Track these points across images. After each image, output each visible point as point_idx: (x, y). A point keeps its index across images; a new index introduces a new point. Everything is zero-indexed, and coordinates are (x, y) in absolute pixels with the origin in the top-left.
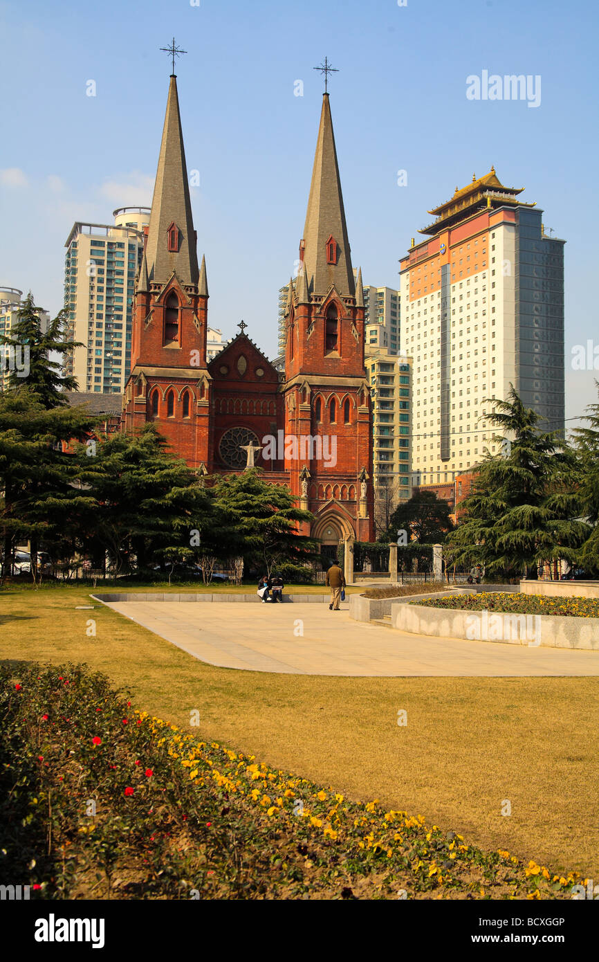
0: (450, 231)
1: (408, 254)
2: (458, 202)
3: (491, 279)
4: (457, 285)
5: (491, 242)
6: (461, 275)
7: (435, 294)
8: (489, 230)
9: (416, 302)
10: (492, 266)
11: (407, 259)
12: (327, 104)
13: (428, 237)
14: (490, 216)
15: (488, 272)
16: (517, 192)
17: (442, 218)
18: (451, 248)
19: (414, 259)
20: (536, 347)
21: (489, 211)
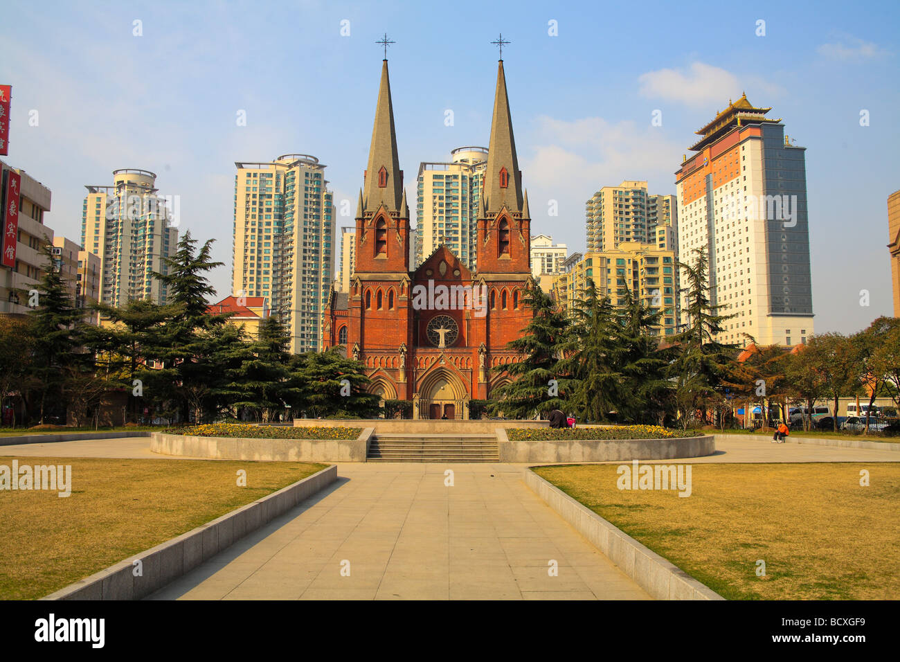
0: (710, 147)
1: (681, 167)
2: (717, 122)
3: (742, 183)
4: (718, 190)
5: (742, 153)
6: (722, 181)
7: (702, 198)
8: (740, 144)
9: (688, 206)
10: (743, 173)
11: (680, 171)
12: (501, 68)
13: (695, 153)
14: (740, 132)
15: (741, 178)
16: (765, 112)
17: (706, 136)
18: (712, 161)
19: (687, 170)
20: (784, 237)
21: (739, 128)
